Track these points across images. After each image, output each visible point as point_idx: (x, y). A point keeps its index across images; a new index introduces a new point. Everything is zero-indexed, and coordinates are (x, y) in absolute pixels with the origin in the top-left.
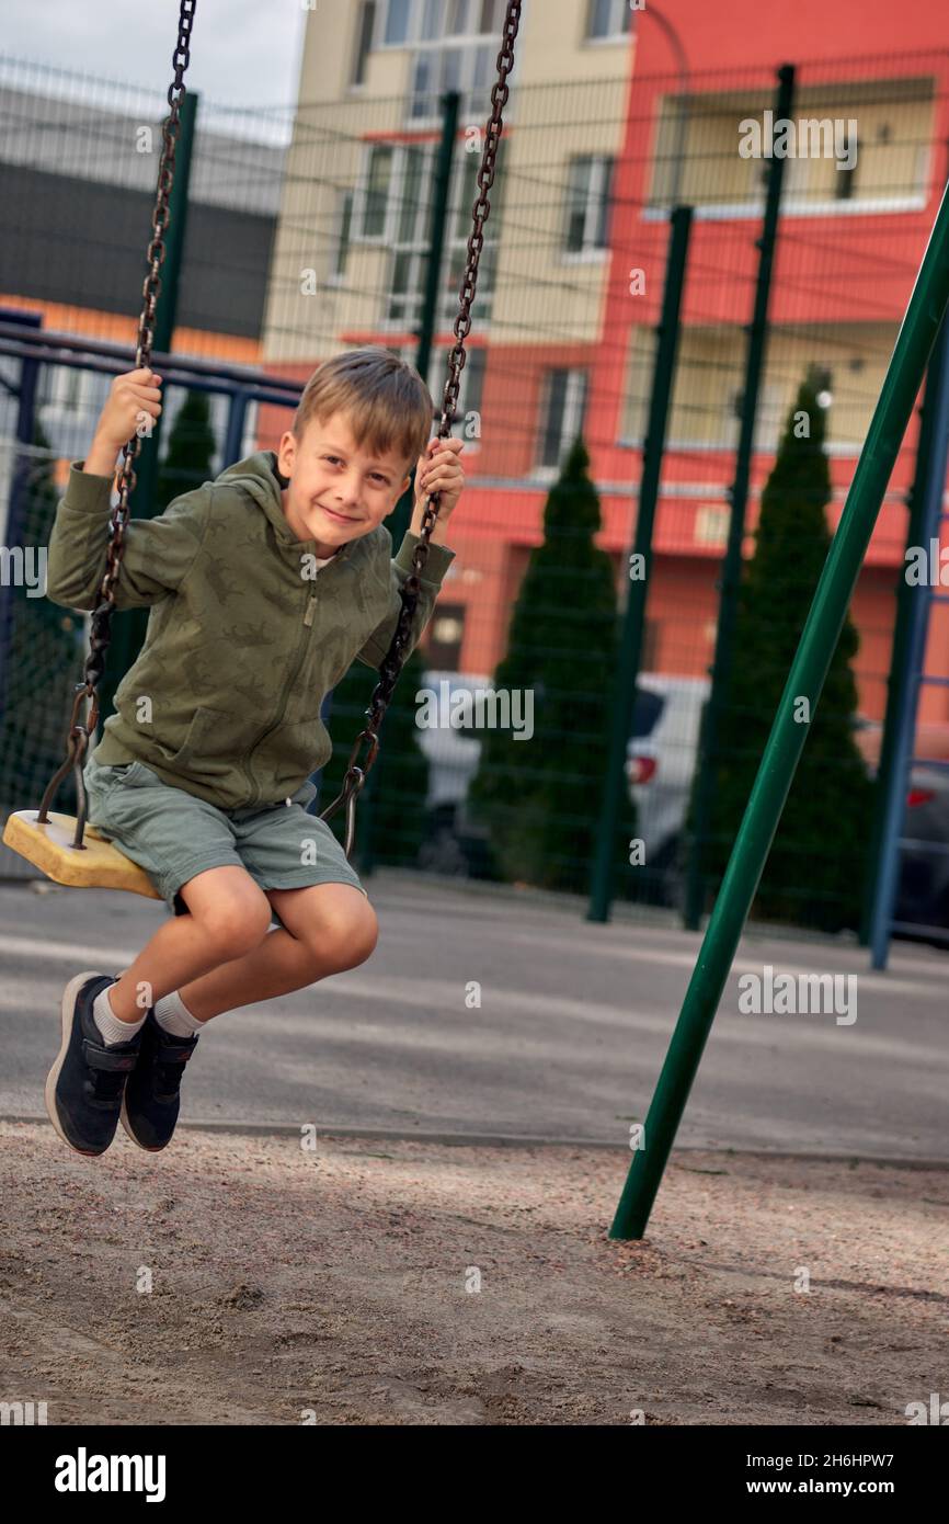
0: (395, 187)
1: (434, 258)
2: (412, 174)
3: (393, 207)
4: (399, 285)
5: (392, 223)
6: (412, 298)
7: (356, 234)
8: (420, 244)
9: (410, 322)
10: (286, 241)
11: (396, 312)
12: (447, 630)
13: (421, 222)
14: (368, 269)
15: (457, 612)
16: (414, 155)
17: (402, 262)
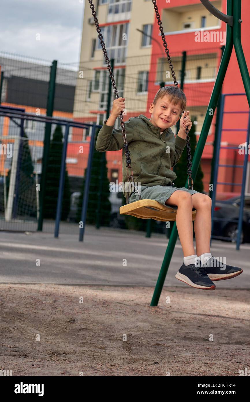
0: (101, 80)
1: (109, 94)
2: (105, 77)
3: (101, 84)
4: (102, 100)
5: (101, 87)
6: (105, 103)
7: (93, 90)
8: (106, 91)
9: (105, 108)
10: (78, 92)
11: (102, 106)
12: (115, 175)
13: (107, 87)
14: (96, 97)
15: (116, 171)
16: (105, 72)
17: (103, 95)
